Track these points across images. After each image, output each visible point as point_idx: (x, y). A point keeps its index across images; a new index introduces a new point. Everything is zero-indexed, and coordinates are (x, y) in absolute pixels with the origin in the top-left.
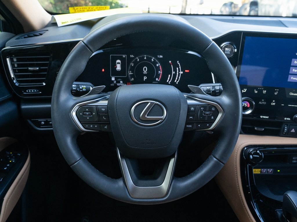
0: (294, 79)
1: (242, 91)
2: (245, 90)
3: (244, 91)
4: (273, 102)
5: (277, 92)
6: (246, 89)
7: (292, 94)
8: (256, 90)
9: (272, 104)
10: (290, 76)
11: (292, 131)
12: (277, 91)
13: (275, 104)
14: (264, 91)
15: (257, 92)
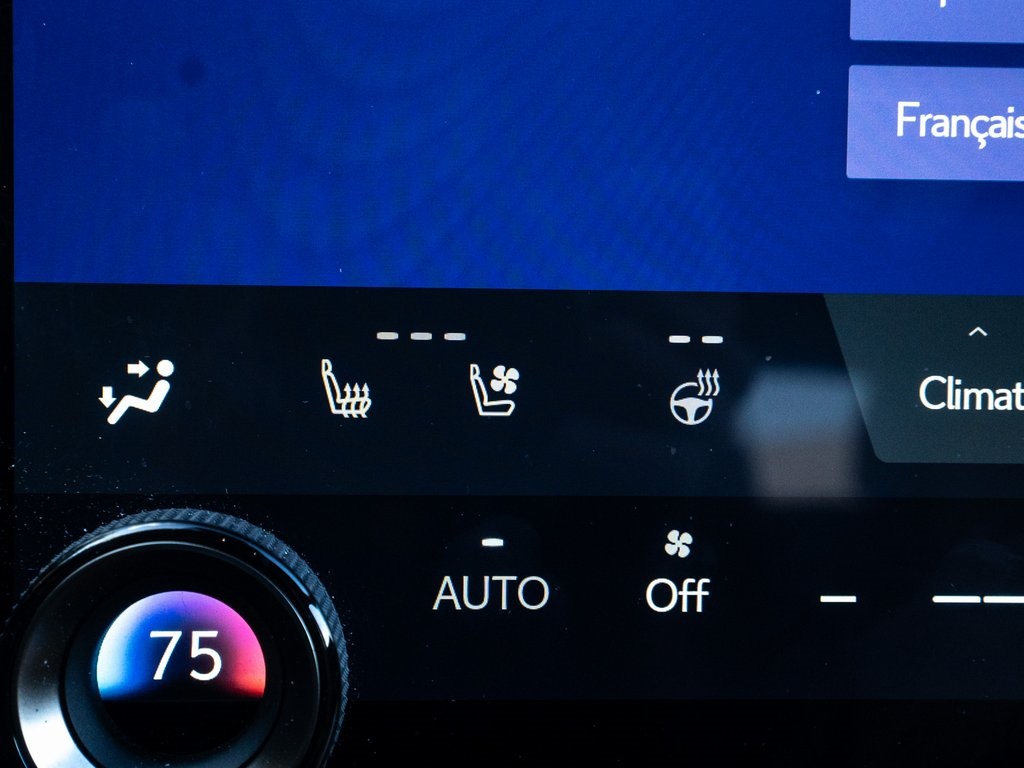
0: (946, 126)
1: (107, 396)
2: (143, 388)
3: (130, 401)
4: (678, 569)
5: (709, 379)
6: (166, 367)
7: (957, 399)
8: (344, 376)
9: (662, 595)
10: (862, 82)
12: (697, 357)
13: (700, 593)
14: (487, 376)
15: (363, 412)
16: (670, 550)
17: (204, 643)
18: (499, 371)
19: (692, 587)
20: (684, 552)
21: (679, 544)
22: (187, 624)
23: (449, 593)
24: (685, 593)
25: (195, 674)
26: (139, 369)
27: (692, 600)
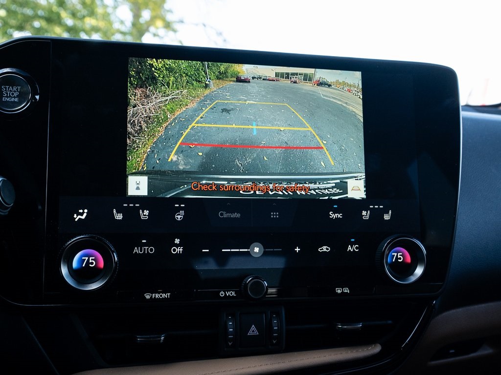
1: (75, 216)
2: (82, 214)
3: (79, 217)
4: (177, 245)
5: (182, 212)
6: (86, 211)
7: (225, 215)
8: (118, 212)
9: (174, 250)
11: (250, 333)
12: (180, 208)
13: (181, 250)
14: (143, 212)
15: (121, 218)
16: (176, 242)
17: (92, 260)
18: (145, 211)
19: (180, 249)
20: (178, 243)
21: (177, 241)
22: (89, 256)
23: (136, 250)
24: (178, 250)
25: (90, 265)
26: (81, 211)
27: (180, 251)
